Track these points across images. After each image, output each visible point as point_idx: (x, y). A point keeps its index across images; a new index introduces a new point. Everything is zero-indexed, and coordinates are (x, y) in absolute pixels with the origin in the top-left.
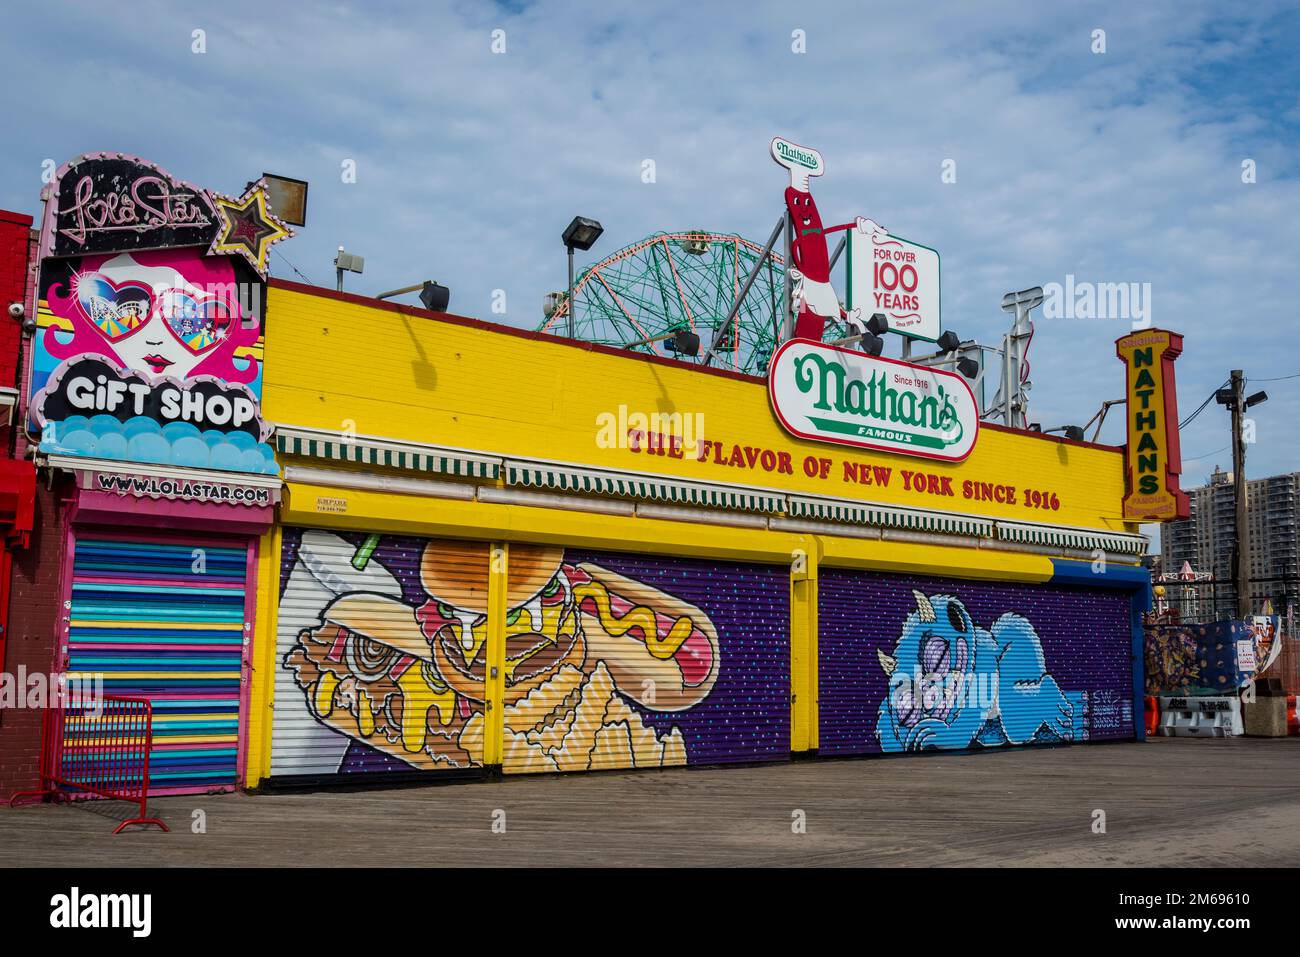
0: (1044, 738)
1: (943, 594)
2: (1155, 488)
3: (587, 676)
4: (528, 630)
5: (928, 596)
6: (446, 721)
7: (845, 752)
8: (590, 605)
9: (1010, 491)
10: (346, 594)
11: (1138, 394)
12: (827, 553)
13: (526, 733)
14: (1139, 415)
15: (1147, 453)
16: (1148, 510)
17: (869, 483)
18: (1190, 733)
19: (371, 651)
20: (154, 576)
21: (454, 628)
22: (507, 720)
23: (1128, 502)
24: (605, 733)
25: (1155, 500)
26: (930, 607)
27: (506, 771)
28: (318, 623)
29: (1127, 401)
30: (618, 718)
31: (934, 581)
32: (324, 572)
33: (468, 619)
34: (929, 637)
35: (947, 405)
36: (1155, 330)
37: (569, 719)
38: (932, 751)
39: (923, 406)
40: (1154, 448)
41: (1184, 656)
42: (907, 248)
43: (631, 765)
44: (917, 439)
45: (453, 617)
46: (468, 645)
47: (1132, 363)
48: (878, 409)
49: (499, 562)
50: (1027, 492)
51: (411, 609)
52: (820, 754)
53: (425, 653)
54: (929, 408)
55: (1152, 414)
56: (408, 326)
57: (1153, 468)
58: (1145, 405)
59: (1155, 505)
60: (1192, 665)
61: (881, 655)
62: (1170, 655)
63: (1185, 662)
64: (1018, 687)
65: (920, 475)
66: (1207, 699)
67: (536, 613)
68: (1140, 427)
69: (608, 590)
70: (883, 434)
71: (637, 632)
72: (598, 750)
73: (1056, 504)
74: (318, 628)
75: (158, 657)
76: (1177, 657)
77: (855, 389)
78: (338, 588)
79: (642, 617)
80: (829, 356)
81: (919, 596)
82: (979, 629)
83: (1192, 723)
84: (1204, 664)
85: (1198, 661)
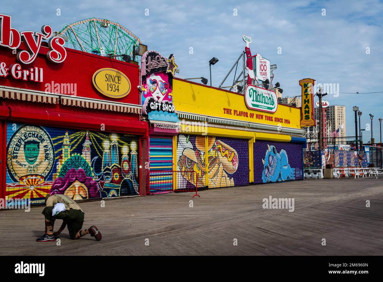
0: (288, 179)
1: (272, 145)
2: (309, 118)
3: (219, 166)
4: (211, 156)
5: (270, 146)
6: (200, 176)
7: (258, 183)
8: (219, 150)
9: (282, 119)
10: (186, 148)
11: (305, 95)
12: (257, 136)
13: (211, 179)
14: (305, 100)
15: (307, 109)
16: (307, 124)
17: (260, 119)
18: (310, 178)
19: (189, 161)
20: (160, 145)
21: (201, 155)
22: (209, 176)
23: (302, 121)
24: (222, 179)
25: (309, 121)
26: (270, 148)
27: (209, 187)
28: (182, 155)
29: (302, 96)
30: (224, 175)
31: (271, 142)
32: (182, 144)
33: (202, 153)
34: (270, 155)
35: (273, 99)
36: (309, 79)
37: (217, 176)
38: (271, 182)
39: (269, 100)
40: (309, 108)
41: (309, 159)
42: (265, 60)
43: (226, 186)
44: (268, 108)
45: (200, 153)
46: (202, 159)
47: (303, 87)
48: (262, 101)
49: (207, 140)
50: (285, 120)
51: (194, 151)
52: (254, 183)
53: (196, 161)
54: (270, 100)
55: (308, 100)
56: (191, 86)
57: (308, 113)
58: (307, 97)
59: (309, 122)
60: (311, 161)
61: (263, 160)
62: (305, 159)
63: (309, 161)
64: (284, 167)
65: (268, 117)
66: (314, 170)
67: (212, 152)
68: (305, 103)
69: (222, 146)
70: (262, 107)
71: (226, 156)
72: (221, 183)
73: (289, 123)
74: (182, 156)
75: (161, 163)
76: (307, 159)
77: (258, 96)
78: (184, 147)
79: (227, 152)
80: (254, 88)
81: (268, 146)
82: (278, 153)
83: (311, 176)
84: (314, 161)
85: (313, 160)
